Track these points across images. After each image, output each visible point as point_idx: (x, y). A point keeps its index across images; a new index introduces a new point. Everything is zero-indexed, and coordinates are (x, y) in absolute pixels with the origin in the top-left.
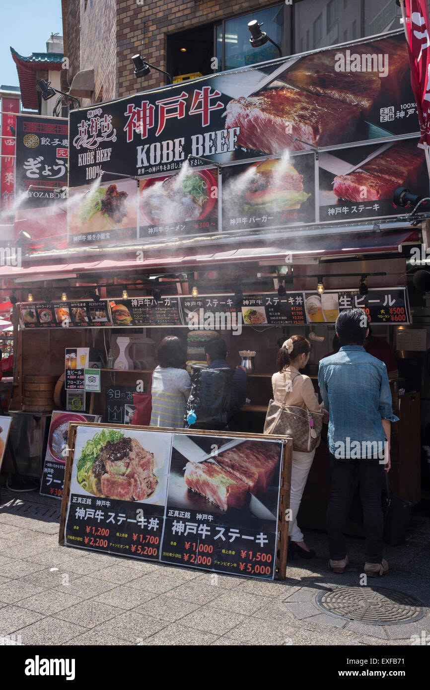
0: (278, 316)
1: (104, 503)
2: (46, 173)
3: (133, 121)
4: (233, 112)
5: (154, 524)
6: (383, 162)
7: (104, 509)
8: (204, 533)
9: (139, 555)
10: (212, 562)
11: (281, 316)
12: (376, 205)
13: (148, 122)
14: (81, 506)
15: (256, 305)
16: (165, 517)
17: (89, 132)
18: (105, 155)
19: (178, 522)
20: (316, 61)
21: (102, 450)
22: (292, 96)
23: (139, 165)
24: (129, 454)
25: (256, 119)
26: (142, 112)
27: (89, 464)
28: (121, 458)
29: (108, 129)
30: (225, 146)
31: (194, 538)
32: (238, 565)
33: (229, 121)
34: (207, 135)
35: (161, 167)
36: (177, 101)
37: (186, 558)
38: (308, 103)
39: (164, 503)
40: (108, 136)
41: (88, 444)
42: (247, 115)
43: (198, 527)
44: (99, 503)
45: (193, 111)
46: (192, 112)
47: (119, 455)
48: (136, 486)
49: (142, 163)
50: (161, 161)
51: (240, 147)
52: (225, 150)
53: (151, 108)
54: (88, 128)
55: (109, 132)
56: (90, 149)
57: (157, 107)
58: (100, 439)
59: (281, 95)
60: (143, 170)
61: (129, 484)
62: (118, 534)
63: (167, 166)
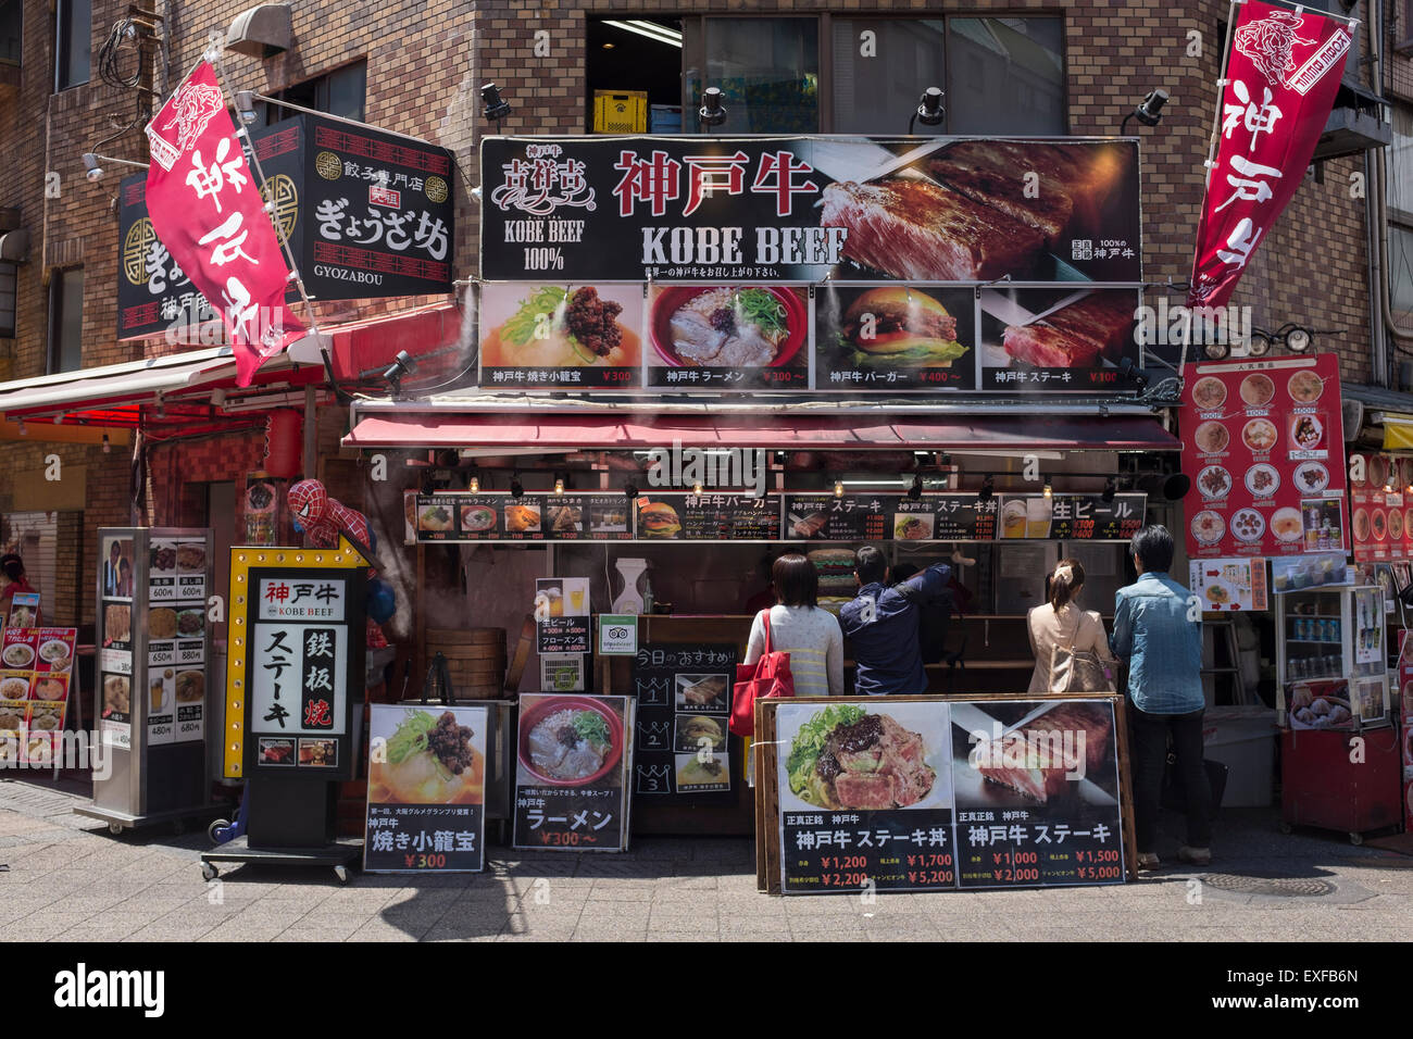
0: (953, 528)
1: (846, 818)
2: (353, 232)
3: (634, 181)
4: (836, 203)
5: (938, 836)
6: (1076, 315)
7: (846, 827)
8: (1019, 837)
9: (925, 885)
10: (1040, 875)
11: (957, 528)
12: (1066, 374)
13: (666, 188)
14: (804, 829)
15: (921, 511)
16: (954, 825)
17: (530, 184)
18: (570, 232)
19: (977, 828)
20: (975, 151)
21: (829, 737)
22: (937, 196)
23: (647, 259)
24: (877, 740)
25: (877, 221)
26: (652, 170)
27: (808, 762)
28: (866, 747)
29: (577, 185)
30: (821, 254)
31: (1005, 846)
32: (1077, 872)
33: (827, 216)
34: (787, 231)
35: (694, 270)
36: (728, 165)
37: (999, 876)
38: (963, 212)
39: (950, 804)
40: (576, 198)
41: (803, 730)
42: (861, 212)
43: (1008, 831)
44: (836, 819)
45: (759, 186)
46: (757, 187)
47: (861, 743)
48: (897, 785)
49: (654, 256)
50: (694, 260)
51: (848, 260)
52: (822, 260)
53: (672, 168)
54: (529, 177)
55: (577, 191)
56: (532, 216)
57: (685, 167)
58: (824, 722)
59: (918, 192)
60: (656, 270)
61: (887, 784)
62: (883, 861)
63: (706, 270)
